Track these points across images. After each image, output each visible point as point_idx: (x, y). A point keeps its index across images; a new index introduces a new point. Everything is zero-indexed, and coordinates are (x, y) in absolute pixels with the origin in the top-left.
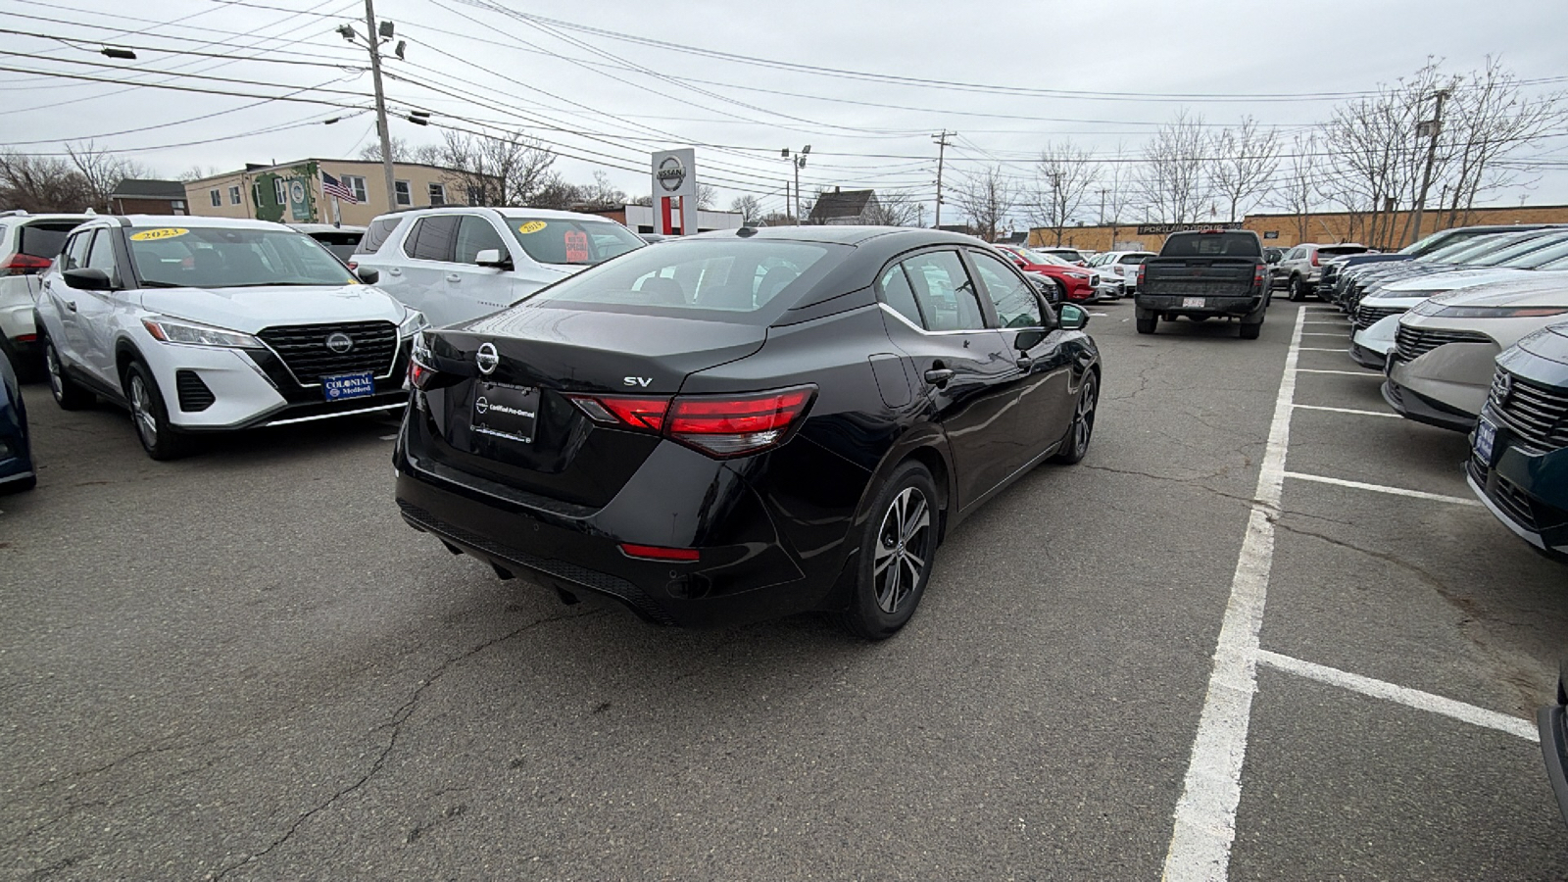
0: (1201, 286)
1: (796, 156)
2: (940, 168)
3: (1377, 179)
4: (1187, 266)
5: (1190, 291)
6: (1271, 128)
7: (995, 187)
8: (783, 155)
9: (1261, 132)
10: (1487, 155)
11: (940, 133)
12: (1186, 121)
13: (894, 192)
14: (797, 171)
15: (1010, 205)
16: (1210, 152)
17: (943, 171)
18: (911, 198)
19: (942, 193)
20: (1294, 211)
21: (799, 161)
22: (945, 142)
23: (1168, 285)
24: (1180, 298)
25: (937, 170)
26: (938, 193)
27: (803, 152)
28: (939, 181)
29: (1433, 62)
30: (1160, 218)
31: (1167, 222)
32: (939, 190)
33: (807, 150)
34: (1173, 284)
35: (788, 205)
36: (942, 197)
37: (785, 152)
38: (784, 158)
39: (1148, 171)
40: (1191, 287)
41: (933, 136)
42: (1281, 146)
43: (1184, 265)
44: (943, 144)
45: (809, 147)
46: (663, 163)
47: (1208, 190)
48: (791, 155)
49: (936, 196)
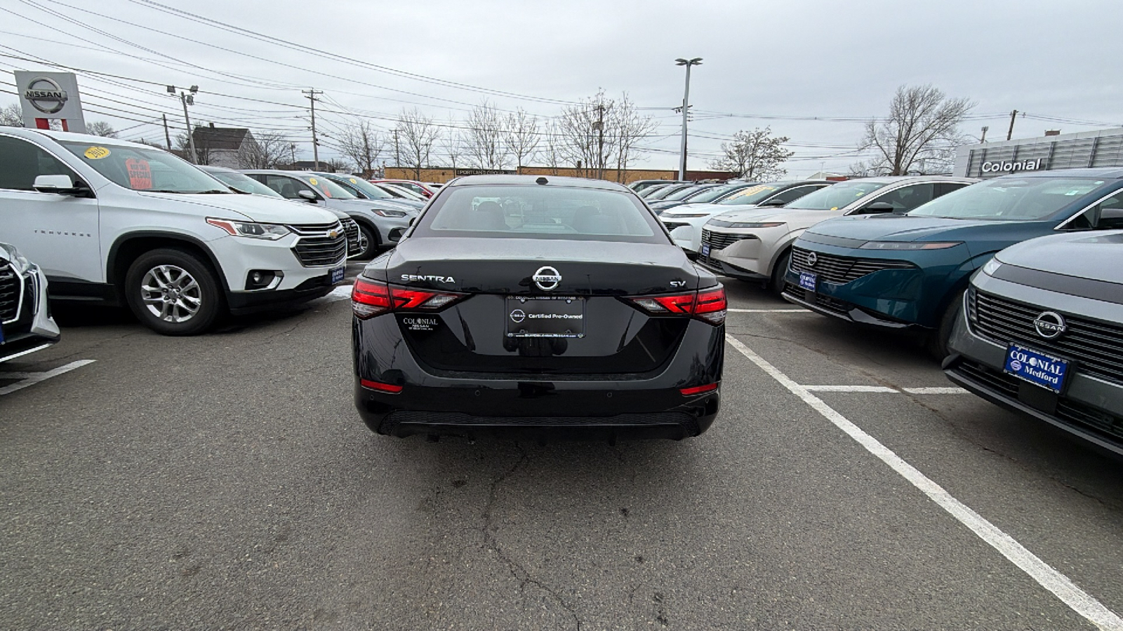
1: (182, 93)
2: (313, 118)
3: (585, 151)
6: (534, 117)
7: (367, 137)
8: (169, 91)
9: (529, 118)
10: (629, 142)
11: (309, 90)
12: (487, 106)
13: (269, 133)
14: (185, 107)
15: (380, 151)
16: (504, 128)
17: (315, 120)
18: (285, 139)
19: (317, 137)
20: (551, 166)
21: (186, 98)
22: (314, 97)
25: (310, 119)
26: (314, 137)
27: (191, 90)
28: (313, 127)
29: (602, 91)
30: (481, 166)
31: (484, 168)
32: (314, 135)
33: (194, 89)
35: (167, 135)
36: (317, 140)
37: (171, 89)
38: (169, 94)
39: (470, 135)
41: (303, 92)
42: (539, 127)
44: (312, 99)
45: (197, 87)
46: (34, 83)
47: (506, 150)
48: (178, 92)
49: (312, 139)
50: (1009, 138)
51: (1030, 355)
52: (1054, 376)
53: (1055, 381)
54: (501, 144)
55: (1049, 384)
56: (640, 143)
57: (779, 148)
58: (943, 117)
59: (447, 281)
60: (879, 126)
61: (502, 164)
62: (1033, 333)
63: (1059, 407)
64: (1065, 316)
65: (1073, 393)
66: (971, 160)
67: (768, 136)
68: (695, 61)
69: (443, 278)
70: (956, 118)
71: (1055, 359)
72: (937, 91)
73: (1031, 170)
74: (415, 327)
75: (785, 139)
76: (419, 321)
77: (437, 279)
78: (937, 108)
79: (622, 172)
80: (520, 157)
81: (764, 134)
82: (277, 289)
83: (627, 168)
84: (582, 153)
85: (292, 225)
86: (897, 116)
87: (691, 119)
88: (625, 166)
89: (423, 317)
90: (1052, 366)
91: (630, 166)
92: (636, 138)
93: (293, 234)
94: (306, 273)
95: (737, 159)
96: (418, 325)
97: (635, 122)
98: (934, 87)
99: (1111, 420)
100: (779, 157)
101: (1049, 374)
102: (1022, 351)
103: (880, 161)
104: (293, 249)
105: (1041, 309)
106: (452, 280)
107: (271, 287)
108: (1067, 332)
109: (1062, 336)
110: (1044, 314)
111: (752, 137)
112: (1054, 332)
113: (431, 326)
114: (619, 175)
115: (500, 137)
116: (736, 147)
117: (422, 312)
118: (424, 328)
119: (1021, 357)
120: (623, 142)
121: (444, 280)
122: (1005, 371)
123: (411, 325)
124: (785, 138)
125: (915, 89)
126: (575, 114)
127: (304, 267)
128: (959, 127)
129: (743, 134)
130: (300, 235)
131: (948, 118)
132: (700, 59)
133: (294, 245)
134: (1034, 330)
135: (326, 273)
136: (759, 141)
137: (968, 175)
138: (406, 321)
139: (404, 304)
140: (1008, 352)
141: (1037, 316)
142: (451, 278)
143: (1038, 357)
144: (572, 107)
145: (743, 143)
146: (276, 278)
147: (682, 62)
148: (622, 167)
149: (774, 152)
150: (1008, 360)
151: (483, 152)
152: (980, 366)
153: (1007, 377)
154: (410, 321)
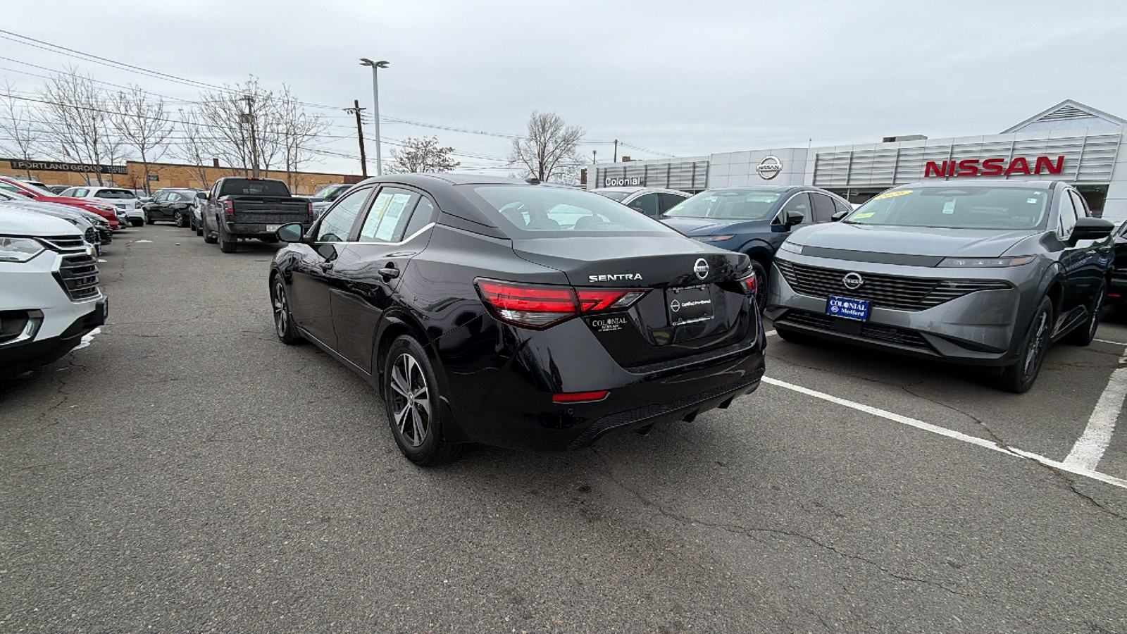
0: (276, 217)
4: (265, 203)
5: (270, 220)
6: (158, 100)
9: (150, 99)
10: (297, 142)
12: (76, 76)
16: (110, 108)
23: (253, 216)
24: (264, 225)
34: (257, 216)
40: (270, 217)
42: (168, 113)
43: (262, 202)
47: (118, 138)
50: (615, 161)
51: (843, 301)
52: (861, 311)
53: (862, 314)
54: (108, 129)
55: (859, 317)
56: (311, 143)
57: (447, 156)
58: (566, 141)
59: (636, 277)
60: (522, 143)
61: (114, 157)
62: (843, 288)
63: (862, 330)
64: (862, 274)
65: (873, 319)
66: (598, 176)
67: (435, 145)
68: (382, 64)
69: (632, 275)
70: (575, 142)
71: (861, 301)
72: (559, 119)
73: (635, 185)
74: (606, 329)
75: (451, 150)
76: (609, 321)
77: (626, 278)
78: (562, 132)
79: (293, 175)
80: (143, 149)
81: (432, 143)
82: (35, 340)
83: (298, 170)
84: (237, 150)
85: (45, 237)
86: (534, 137)
87: (365, 122)
88: (296, 168)
89: (612, 317)
90: (859, 306)
91: (302, 168)
92: (306, 138)
93: (49, 252)
94: (73, 310)
95: (408, 165)
96: (610, 325)
97: (302, 119)
98: (557, 115)
99: (895, 330)
100: (448, 165)
101: (858, 310)
102: (838, 299)
103: (527, 174)
104: (55, 274)
105: (846, 272)
106: (640, 277)
107: (23, 337)
108: (864, 284)
109: (862, 287)
110: (848, 275)
111: (420, 146)
112: (857, 285)
113: (620, 325)
114: (290, 177)
115: (107, 121)
116: (407, 153)
117: (612, 311)
118: (615, 327)
119: (837, 303)
120: (290, 140)
121: (633, 277)
122: (828, 314)
123: (600, 327)
124: (451, 148)
125: (543, 115)
126: (221, 102)
127: (72, 301)
128: (577, 149)
129: (412, 141)
130: (60, 252)
131: (569, 141)
132: (387, 63)
133: (56, 268)
134: (843, 285)
135: (93, 309)
136: (427, 149)
137: (597, 187)
138: (596, 324)
139: (595, 305)
140: (828, 302)
141: (843, 277)
142: (639, 275)
143: (849, 301)
144: (215, 94)
145: (413, 150)
146: (30, 324)
147: (367, 62)
148: (292, 169)
149: (443, 161)
150: (828, 306)
151: (79, 139)
152: (806, 314)
153: (829, 318)
154: (600, 323)
